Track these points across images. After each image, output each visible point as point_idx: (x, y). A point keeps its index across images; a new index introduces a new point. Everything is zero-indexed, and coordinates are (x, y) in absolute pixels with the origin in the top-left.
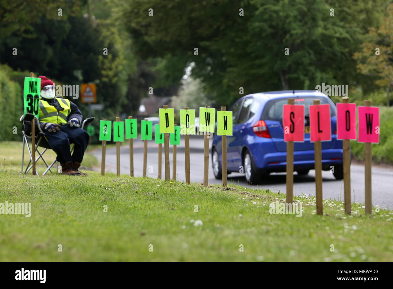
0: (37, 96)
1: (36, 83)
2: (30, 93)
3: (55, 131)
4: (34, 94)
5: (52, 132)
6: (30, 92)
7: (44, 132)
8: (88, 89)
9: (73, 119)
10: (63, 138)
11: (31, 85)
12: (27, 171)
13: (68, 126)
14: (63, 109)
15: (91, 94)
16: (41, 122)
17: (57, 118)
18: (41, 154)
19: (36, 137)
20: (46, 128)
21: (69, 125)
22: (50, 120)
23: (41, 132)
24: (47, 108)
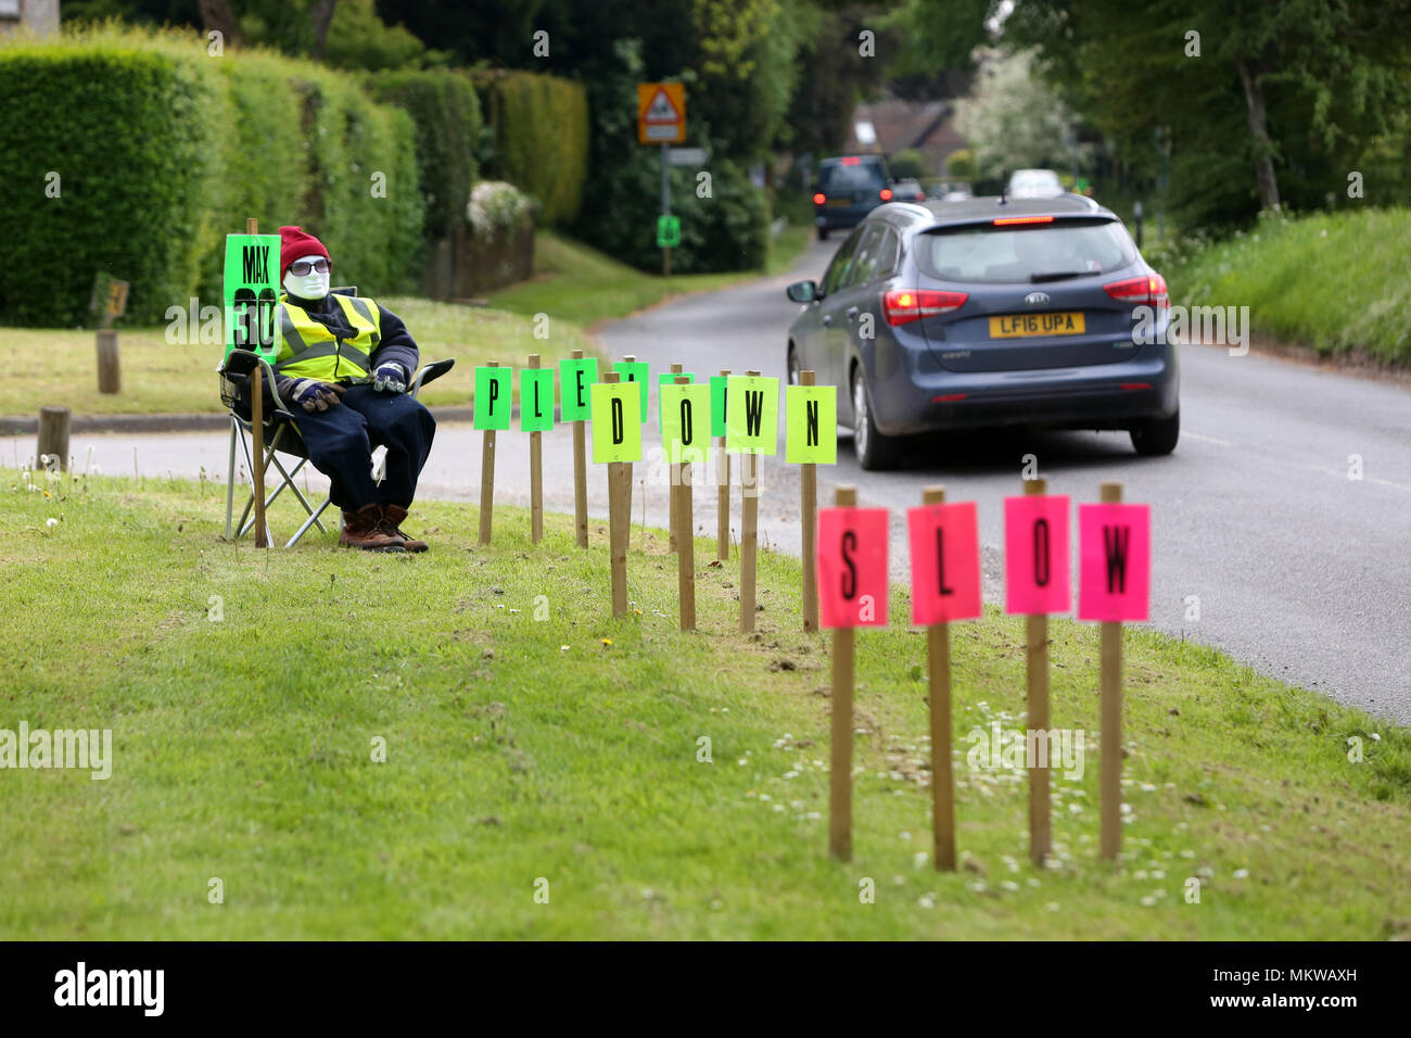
0: (268, 295)
1: (266, 250)
2: (247, 286)
3: (323, 407)
4: (257, 288)
5: (316, 411)
6: (245, 282)
7: (289, 410)
8: (661, 100)
9: (386, 366)
10: (351, 431)
11: (251, 259)
12: (243, 530)
13: (367, 387)
14: (354, 332)
15: (671, 115)
16: (285, 377)
17: (336, 362)
18: (289, 474)
19: (266, 424)
20: (296, 397)
21: (372, 384)
22: (313, 369)
23: (283, 409)
24: (303, 330)
